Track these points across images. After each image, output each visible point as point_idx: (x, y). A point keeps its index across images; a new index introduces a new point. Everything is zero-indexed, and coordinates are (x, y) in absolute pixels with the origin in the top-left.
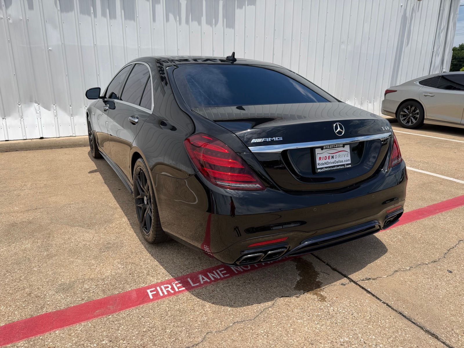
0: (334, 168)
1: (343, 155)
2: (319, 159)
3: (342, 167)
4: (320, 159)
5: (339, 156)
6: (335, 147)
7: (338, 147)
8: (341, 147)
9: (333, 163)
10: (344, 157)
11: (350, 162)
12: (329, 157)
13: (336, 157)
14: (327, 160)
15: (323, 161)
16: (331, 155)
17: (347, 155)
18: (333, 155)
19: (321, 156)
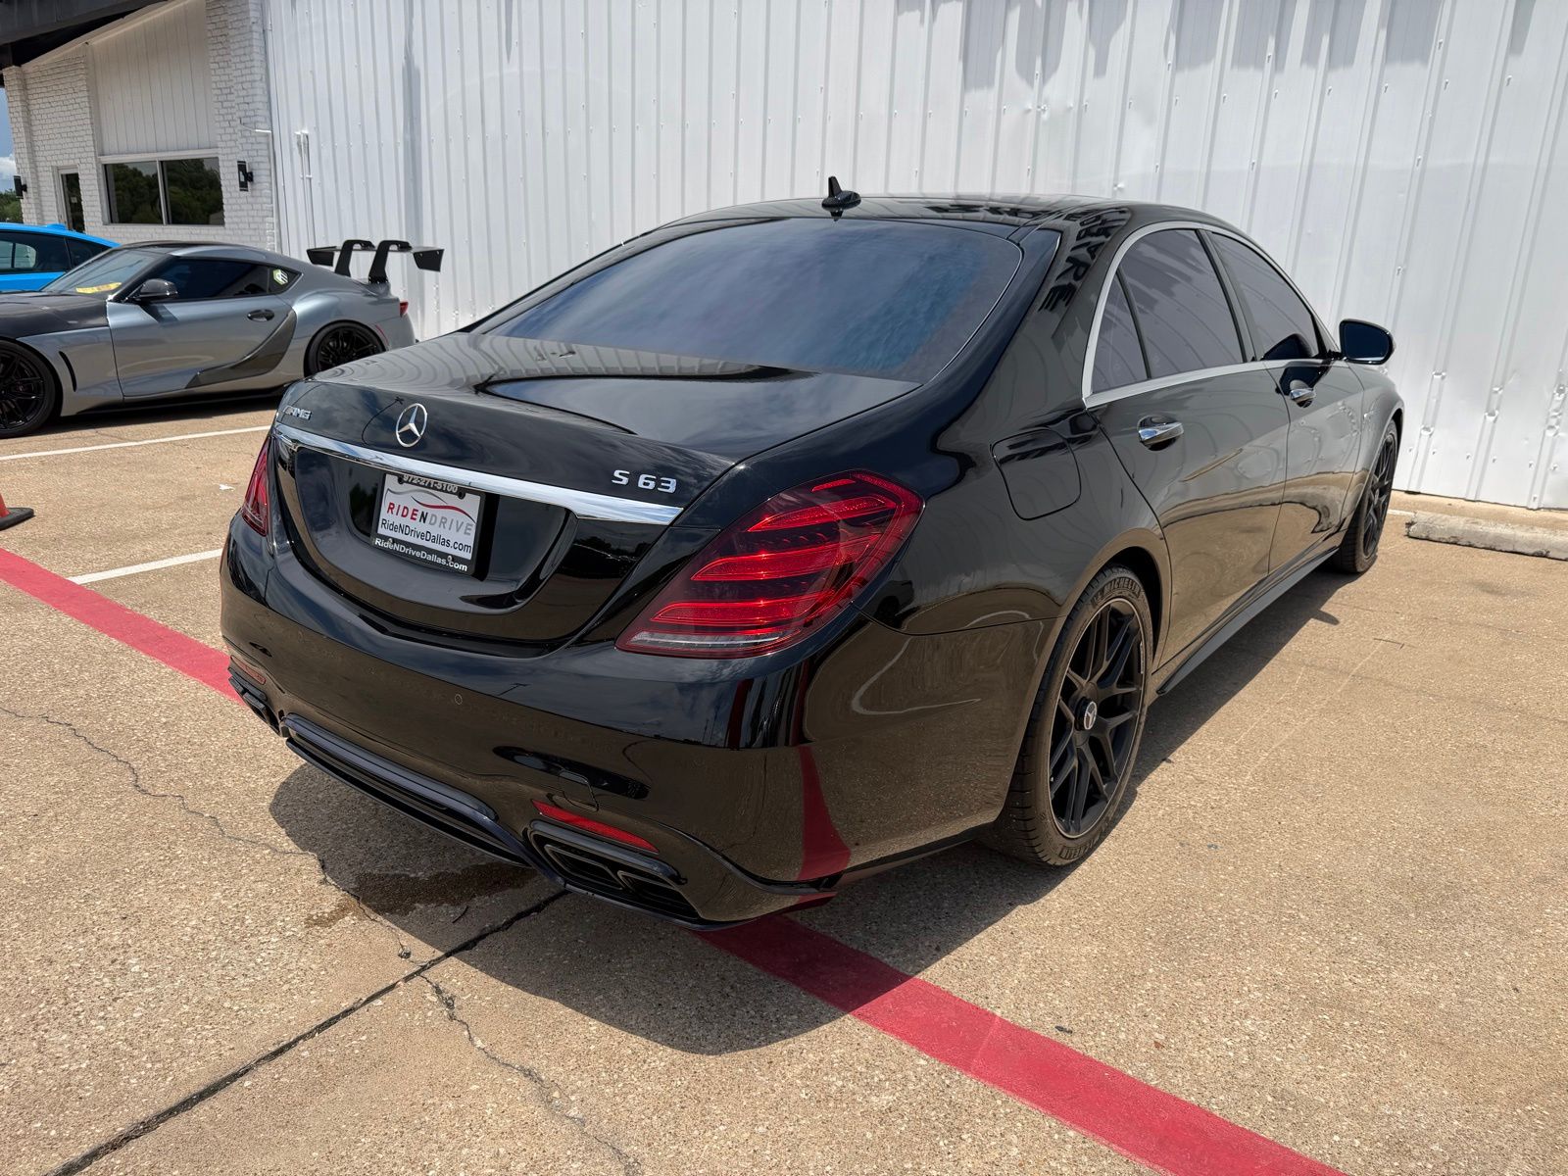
0: (418, 554)
1: (454, 524)
2: (390, 508)
3: (439, 561)
4: (392, 509)
5: (441, 522)
6: (435, 488)
7: (441, 490)
8: (451, 493)
9: (422, 536)
10: (458, 531)
11: (468, 556)
12: (413, 514)
13: (433, 521)
14: (407, 521)
15: (398, 520)
16: (421, 509)
17: (467, 529)
18: (426, 510)
19: (398, 501)
